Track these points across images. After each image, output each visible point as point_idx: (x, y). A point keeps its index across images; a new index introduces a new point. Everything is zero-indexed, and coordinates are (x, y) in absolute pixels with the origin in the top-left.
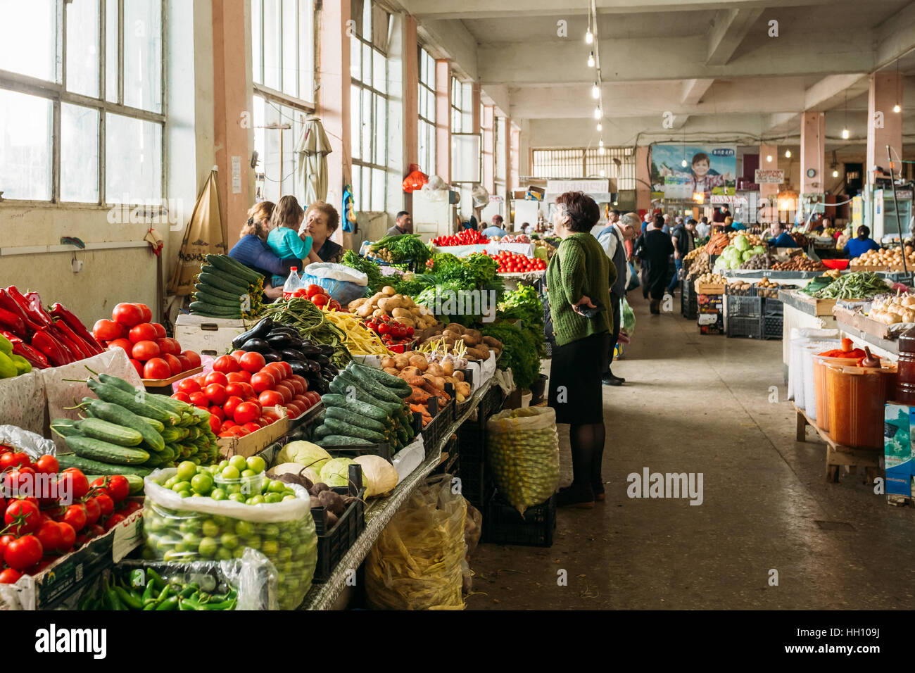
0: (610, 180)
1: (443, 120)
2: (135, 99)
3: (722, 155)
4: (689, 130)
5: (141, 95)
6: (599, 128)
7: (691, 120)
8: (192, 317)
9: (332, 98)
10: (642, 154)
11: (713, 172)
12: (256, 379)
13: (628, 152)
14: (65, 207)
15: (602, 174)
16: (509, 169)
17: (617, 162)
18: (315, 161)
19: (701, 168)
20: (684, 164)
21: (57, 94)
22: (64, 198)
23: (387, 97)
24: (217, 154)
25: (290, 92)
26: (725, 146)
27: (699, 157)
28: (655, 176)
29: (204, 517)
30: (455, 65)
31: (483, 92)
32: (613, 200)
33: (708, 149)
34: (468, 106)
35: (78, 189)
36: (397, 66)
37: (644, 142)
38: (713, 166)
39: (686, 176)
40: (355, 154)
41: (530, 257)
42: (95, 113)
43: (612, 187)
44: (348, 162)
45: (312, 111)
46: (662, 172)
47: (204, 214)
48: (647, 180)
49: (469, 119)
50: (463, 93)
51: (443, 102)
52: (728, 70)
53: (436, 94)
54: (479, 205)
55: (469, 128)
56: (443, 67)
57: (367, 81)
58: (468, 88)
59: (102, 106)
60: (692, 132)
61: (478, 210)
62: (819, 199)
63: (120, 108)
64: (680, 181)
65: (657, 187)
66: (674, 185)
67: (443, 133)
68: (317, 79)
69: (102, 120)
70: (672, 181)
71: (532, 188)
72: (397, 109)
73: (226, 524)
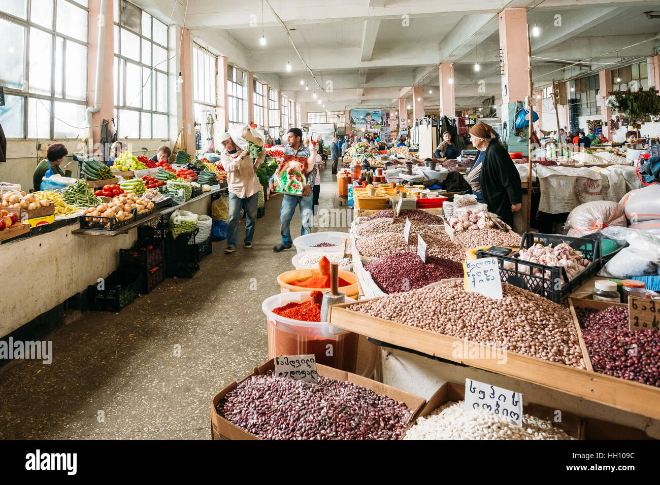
0: (334, 123)
1: (266, 105)
2: (160, 109)
3: (376, 113)
4: (362, 105)
5: (162, 108)
6: (324, 106)
7: (363, 101)
8: (175, 164)
9: (221, 102)
10: (347, 113)
11: (373, 120)
12: (186, 173)
13: (343, 113)
14: (142, 140)
15: (331, 121)
16: (296, 120)
17: (338, 116)
18: (210, 126)
19: (369, 118)
20: (362, 117)
21: (140, 110)
22: (142, 138)
23: (243, 99)
24: (184, 123)
25: (207, 102)
26: (376, 110)
27: (368, 114)
28: (352, 122)
29: (175, 185)
30: (270, 86)
31: (282, 94)
32: (335, 131)
33: (371, 111)
34: (276, 99)
35: (146, 135)
36: (246, 89)
37: (348, 109)
38: (373, 117)
39: (364, 121)
40: (231, 119)
41: (284, 152)
42: (150, 114)
43: (335, 126)
44: (227, 121)
45: (215, 107)
46: (355, 120)
47: (180, 141)
48: (349, 123)
49: (277, 104)
50: (274, 95)
51: (265, 99)
52: (367, 85)
53: (263, 96)
54: (281, 134)
55: (277, 107)
56: (265, 87)
57: (235, 95)
58: (276, 93)
59: (151, 112)
60: (365, 105)
61: (281, 136)
62: (406, 129)
63: (156, 112)
64: (361, 123)
65: (353, 126)
66: (359, 125)
67: (266, 110)
68: (216, 96)
69: (152, 116)
70: (358, 123)
71: (304, 127)
72: (246, 104)
73: (178, 186)
